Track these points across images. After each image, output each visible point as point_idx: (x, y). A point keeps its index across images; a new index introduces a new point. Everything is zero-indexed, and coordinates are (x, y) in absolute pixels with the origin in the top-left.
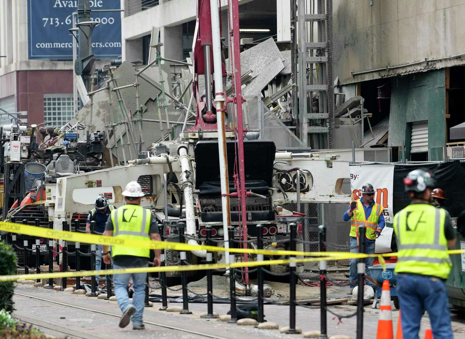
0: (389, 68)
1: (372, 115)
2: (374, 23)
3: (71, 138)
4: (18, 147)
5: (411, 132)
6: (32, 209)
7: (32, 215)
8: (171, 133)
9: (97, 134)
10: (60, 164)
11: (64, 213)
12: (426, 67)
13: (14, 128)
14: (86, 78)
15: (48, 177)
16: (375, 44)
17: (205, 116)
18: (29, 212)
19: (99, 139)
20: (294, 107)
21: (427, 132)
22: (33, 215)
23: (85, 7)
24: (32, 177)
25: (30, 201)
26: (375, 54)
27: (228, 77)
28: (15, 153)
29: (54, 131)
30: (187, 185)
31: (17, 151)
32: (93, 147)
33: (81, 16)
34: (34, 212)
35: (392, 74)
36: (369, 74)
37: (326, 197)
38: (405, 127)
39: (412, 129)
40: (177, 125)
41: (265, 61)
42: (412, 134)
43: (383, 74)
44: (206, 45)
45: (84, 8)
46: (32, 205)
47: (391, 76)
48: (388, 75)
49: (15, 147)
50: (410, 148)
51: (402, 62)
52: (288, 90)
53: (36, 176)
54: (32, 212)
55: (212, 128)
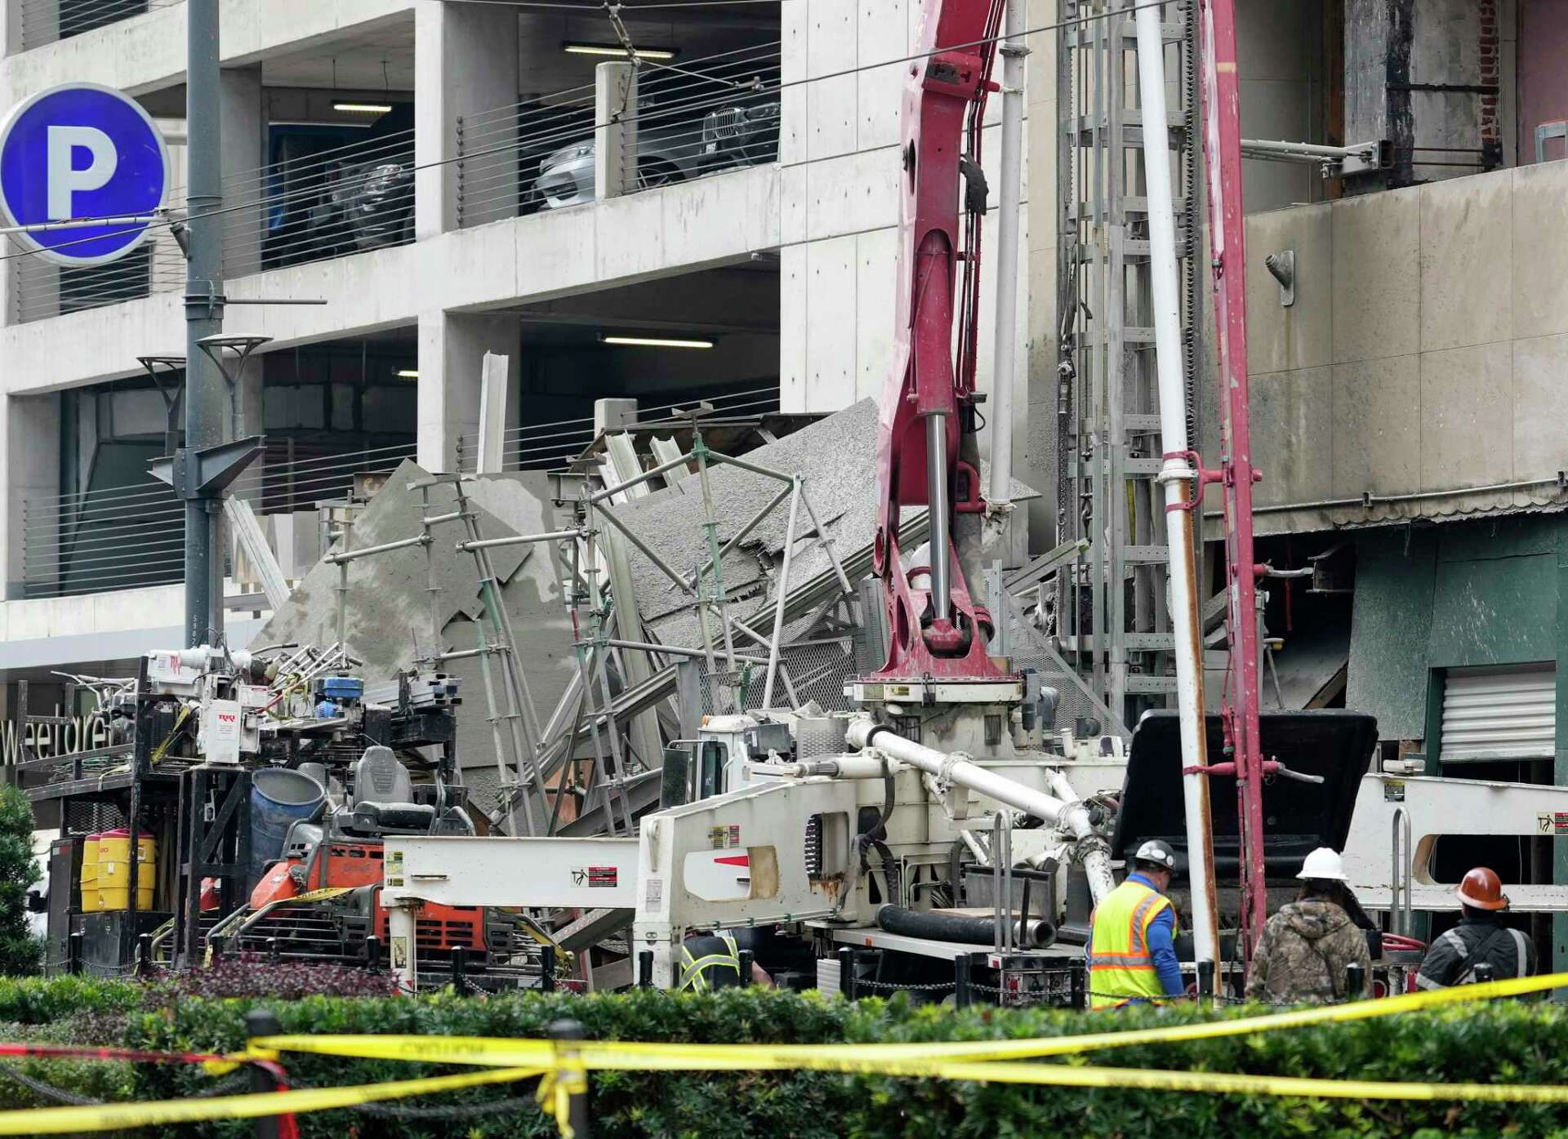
0: (1372, 498)
1: (1284, 644)
2: (1300, 359)
3: (346, 695)
4: (232, 719)
5: (1443, 699)
6: (294, 914)
7: (293, 933)
8: (740, 684)
9: (438, 683)
10: (368, 775)
11: (668, 928)
12: (1555, 498)
13: (213, 659)
14: (211, 508)
15: (345, 812)
16: (1303, 422)
17: (931, 631)
18: (284, 923)
19: (447, 698)
20: (1064, 614)
21: (1552, 696)
22: (298, 932)
23: (212, 288)
24: (280, 815)
25: (289, 888)
26: (1302, 455)
27: (988, 514)
28: (222, 736)
29: (266, 673)
30: (1093, 847)
31: (229, 730)
32: (425, 724)
33: (199, 314)
34: (301, 924)
35: (1384, 518)
36: (1270, 516)
37: (1380, 890)
38: (1424, 681)
39: (1444, 688)
40: (686, 659)
41: (859, 468)
42: (1446, 704)
43: (1341, 518)
44: (935, 414)
45: (209, 291)
46: (296, 902)
47: (1382, 524)
48: (1367, 521)
49: (225, 718)
50: (1440, 747)
51: (1441, 479)
52: (1066, 559)
53: (295, 811)
54: (293, 924)
55: (953, 672)
